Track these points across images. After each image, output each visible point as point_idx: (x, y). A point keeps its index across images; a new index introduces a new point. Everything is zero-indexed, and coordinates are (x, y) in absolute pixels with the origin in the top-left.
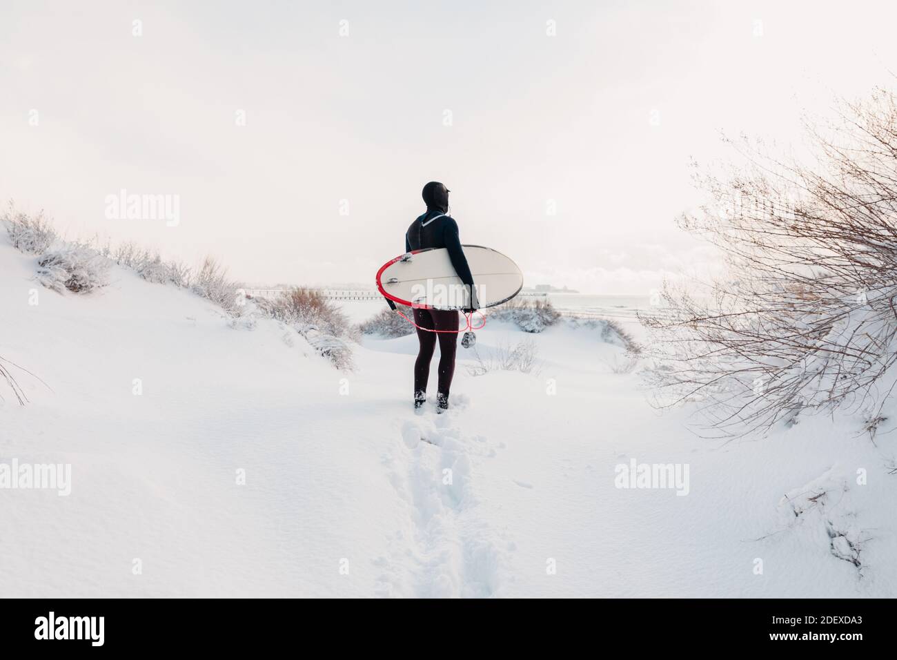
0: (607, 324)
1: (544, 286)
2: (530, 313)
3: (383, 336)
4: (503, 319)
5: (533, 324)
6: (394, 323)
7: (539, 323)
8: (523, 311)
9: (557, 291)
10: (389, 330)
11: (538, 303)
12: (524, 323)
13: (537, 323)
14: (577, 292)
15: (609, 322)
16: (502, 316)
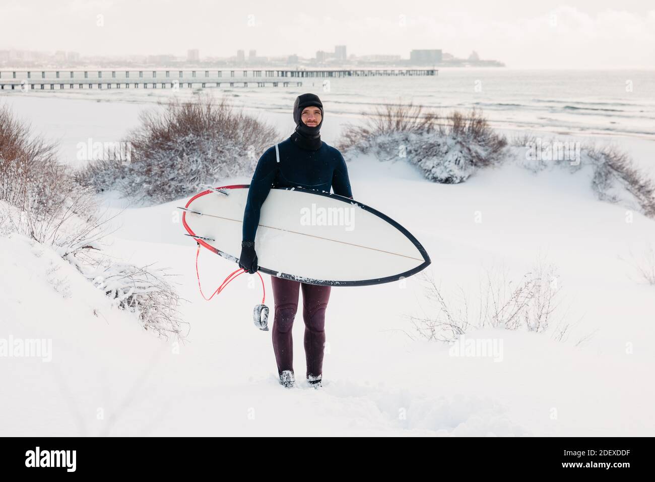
0: (603, 160)
1: (428, 52)
2: (440, 141)
3: (131, 198)
4: (383, 154)
5: (449, 165)
6: (155, 169)
7: (462, 161)
8: (425, 134)
9: (457, 63)
10: (145, 185)
11: (457, 119)
12: (429, 163)
13: (457, 162)
14: (499, 65)
15: (607, 156)
16: (381, 146)
